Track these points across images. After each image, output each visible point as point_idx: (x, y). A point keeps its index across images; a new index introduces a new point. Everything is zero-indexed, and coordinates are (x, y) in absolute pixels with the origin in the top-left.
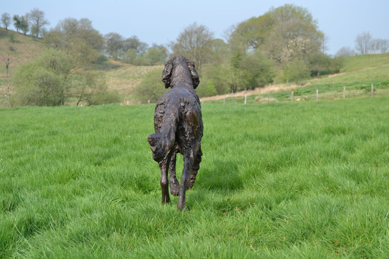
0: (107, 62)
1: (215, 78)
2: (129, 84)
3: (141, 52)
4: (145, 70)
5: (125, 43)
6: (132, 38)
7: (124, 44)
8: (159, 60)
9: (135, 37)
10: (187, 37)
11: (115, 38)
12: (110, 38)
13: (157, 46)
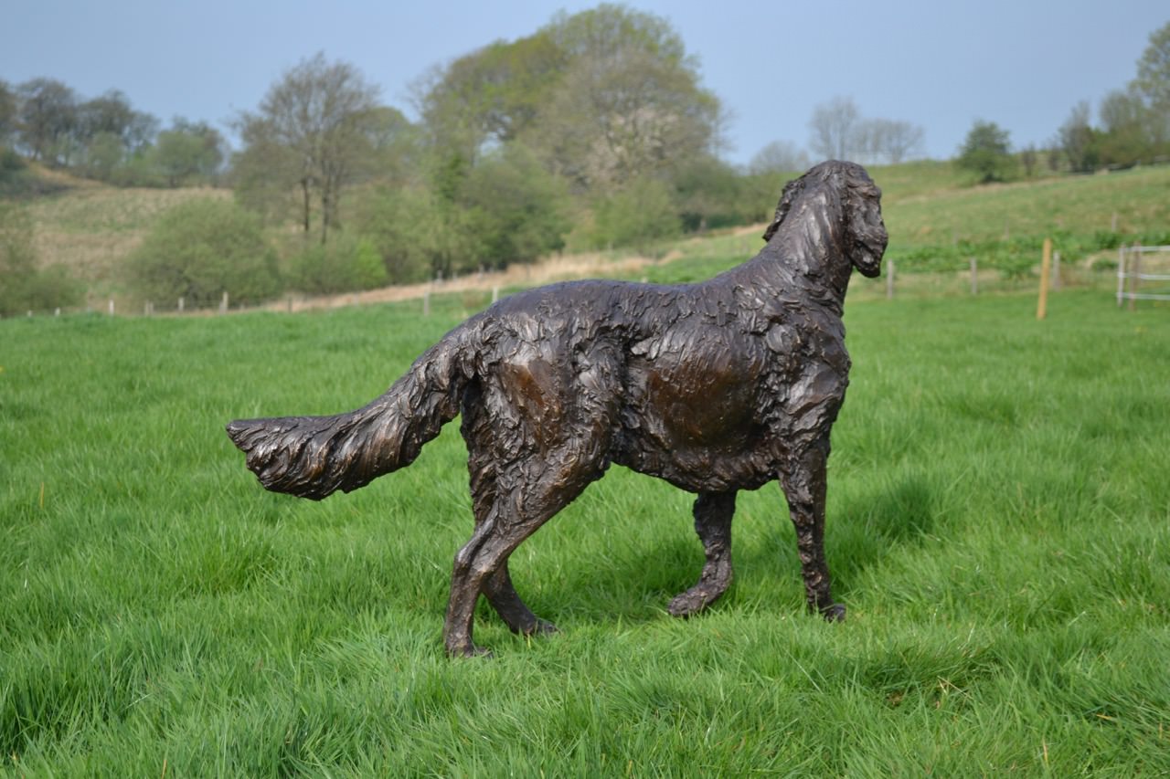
0: (23, 174)
1: (384, 231)
2: (97, 245)
3: (134, 143)
4: (149, 202)
5: (85, 114)
6: (109, 97)
7: (82, 116)
8: (193, 170)
9: (117, 94)
10: (295, 99)
11: (51, 95)
12: (35, 95)
13: (186, 126)
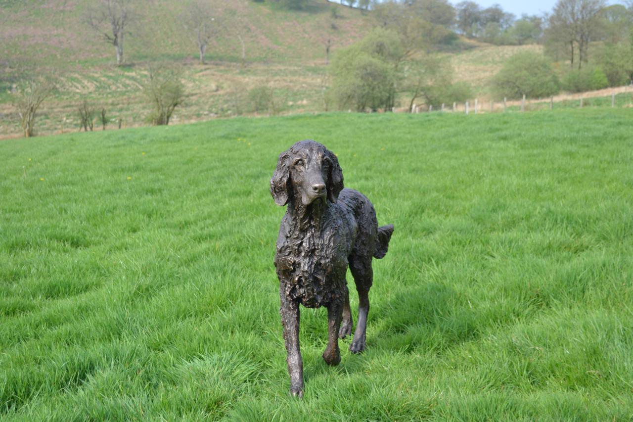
0: (458, 41)
1: (607, 63)
2: (487, 71)
3: (505, 26)
4: (509, 51)
5: (484, 15)
6: (494, 7)
7: (482, 16)
8: (530, 37)
9: (497, 5)
10: (568, 5)
11: (469, 8)
12: (463, 8)
13: (527, 18)
